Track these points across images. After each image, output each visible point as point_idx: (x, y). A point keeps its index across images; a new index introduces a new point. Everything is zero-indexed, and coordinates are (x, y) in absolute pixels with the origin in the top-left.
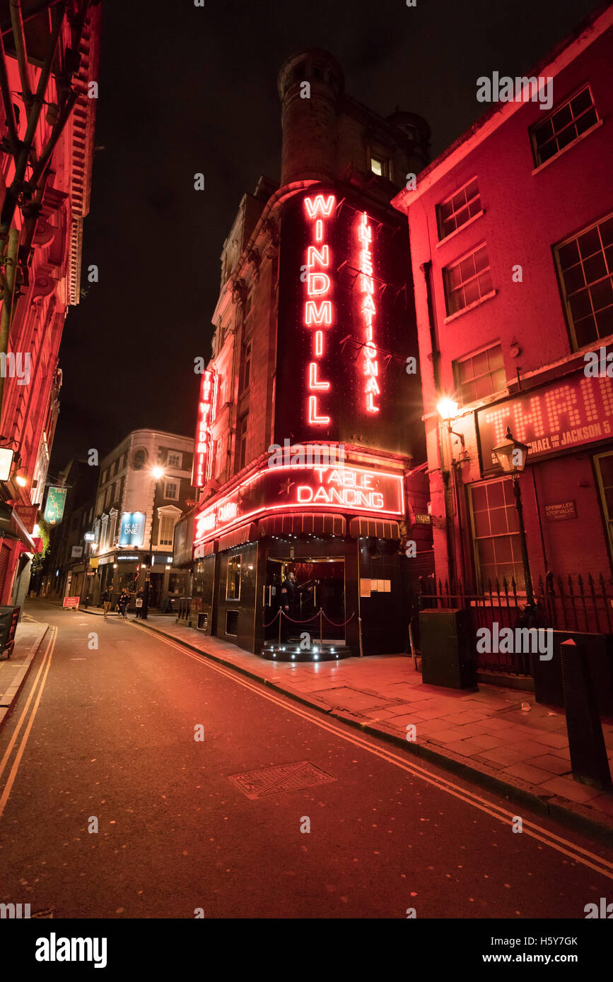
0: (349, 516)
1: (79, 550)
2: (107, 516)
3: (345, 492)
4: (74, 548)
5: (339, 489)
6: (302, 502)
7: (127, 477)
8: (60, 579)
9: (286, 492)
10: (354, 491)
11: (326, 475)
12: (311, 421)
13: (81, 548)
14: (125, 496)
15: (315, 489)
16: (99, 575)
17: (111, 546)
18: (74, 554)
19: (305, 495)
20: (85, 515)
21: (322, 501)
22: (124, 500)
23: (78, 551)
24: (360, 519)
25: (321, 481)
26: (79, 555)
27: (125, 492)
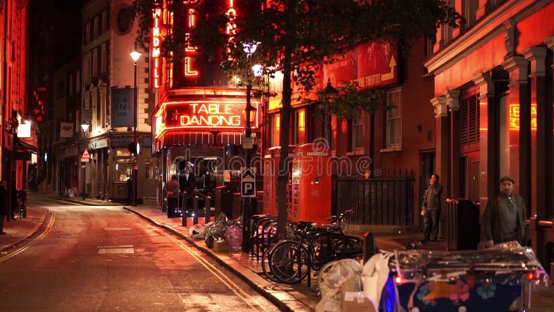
0: (215, 132)
1: (70, 128)
2: (96, 88)
3: (210, 118)
4: (63, 125)
5: (206, 116)
6: (183, 125)
7: (112, 41)
8: (50, 166)
9: (175, 119)
10: (217, 117)
11: (198, 108)
12: (186, 74)
13: (72, 125)
14: (112, 66)
15: (191, 117)
16: (95, 161)
17: (103, 127)
18: (64, 134)
19: (186, 121)
20: (71, 77)
21: (196, 124)
22: (112, 71)
23: (67, 129)
24: (222, 133)
25: (194, 112)
26: (69, 134)
27: (112, 62)
